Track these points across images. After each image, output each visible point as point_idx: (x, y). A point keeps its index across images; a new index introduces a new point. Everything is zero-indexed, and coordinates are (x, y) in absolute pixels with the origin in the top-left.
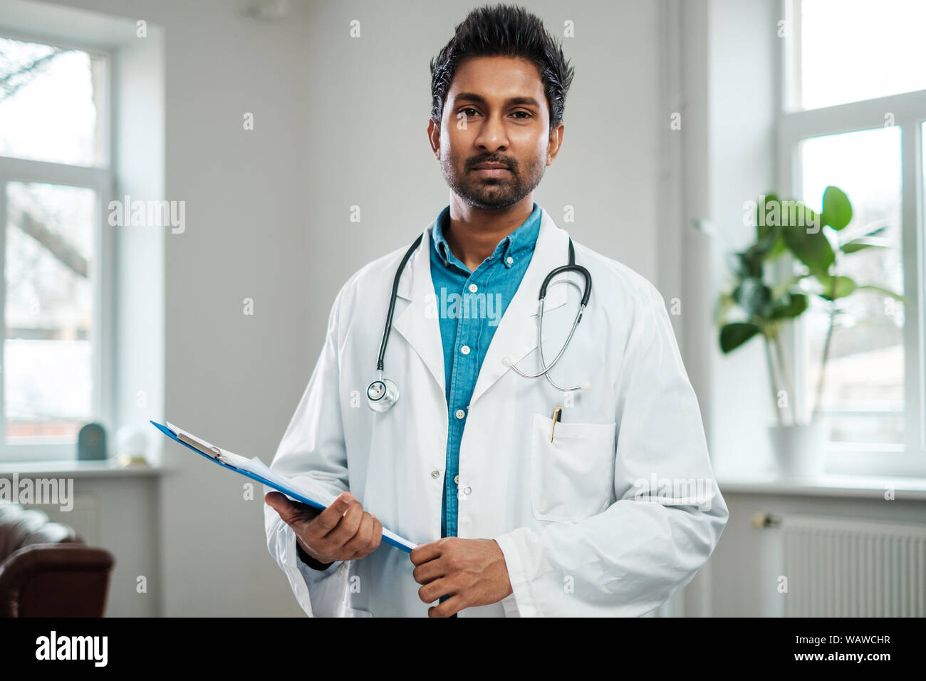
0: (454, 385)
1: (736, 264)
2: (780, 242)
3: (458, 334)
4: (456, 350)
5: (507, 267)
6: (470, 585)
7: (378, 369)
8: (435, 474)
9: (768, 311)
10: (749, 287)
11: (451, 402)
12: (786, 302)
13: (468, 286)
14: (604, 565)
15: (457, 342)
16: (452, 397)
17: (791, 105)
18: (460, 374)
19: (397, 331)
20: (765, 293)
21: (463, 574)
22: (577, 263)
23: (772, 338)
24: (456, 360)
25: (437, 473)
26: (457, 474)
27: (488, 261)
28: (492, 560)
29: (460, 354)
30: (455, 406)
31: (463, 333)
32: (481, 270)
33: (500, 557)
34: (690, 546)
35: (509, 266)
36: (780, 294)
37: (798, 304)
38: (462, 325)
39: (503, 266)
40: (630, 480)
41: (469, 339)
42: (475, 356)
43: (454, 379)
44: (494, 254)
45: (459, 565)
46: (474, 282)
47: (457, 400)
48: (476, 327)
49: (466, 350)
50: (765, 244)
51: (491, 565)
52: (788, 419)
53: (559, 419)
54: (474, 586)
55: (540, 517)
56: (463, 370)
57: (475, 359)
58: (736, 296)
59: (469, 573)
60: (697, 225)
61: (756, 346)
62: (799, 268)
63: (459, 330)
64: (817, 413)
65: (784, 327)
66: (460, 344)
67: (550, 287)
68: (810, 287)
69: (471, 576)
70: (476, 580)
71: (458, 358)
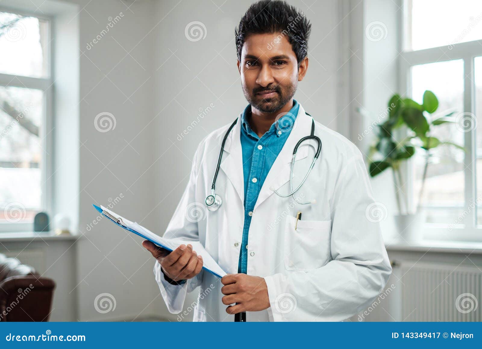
0: (248, 199)
1: (378, 130)
2: (400, 119)
3: (251, 172)
4: (249, 180)
5: (278, 137)
6: (249, 300)
7: (212, 189)
8: (236, 245)
9: (394, 155)
10: (385, 143)
11: (246, 207)
12: (403, 150)
13: (257, 146)
14: (320, 295)
15: (250, 176)
16: (246, 205)
17: (406, 48)
18: (251, 193)
19: (222, 170)
20: (393, 146)
21: (245, 294)
22: (315, 135)
23: (396, 169)
24: (249, 185)
25: (238, 244)
26: (247, 244)
27: (267, 134)
28: (261, 289)
29: (251, 182)
30: (248, 209)
31: (254, 171)
32: (264, 138)
33: (266, 288)
34: (369, 286)
35: (279, 136)
36: (400, 146)
37: (410, 152)
38: (253, 167)
39: (276, 136)
40: (338, 251)
41: (256, 175)
42: (259, 184)
43: (248, 195)
44: (270, 130)
45: (244, 289)
46: (260, 144)
47: (249, 206)
48: (260, 168)
49: (255, 180)
50: (393, 120)
51: (260, 291)
52: (404, 211)
53: (300, 218)
54: (250, 301)
55: (289, 269)
56: (253, 190)
57: (259, 185)
58: (378, 147)
59: (249, 294)
60: (357, 110)
61: (388, 173)
62: (410, 133)
63: (252, 169)
64: (419, 208)
65: (402, 163)
66: (252, 177)
67: (300, 147)
68: (416, 143)
69: (249, 296)
70: (252, 298)
71: (250, 185)
